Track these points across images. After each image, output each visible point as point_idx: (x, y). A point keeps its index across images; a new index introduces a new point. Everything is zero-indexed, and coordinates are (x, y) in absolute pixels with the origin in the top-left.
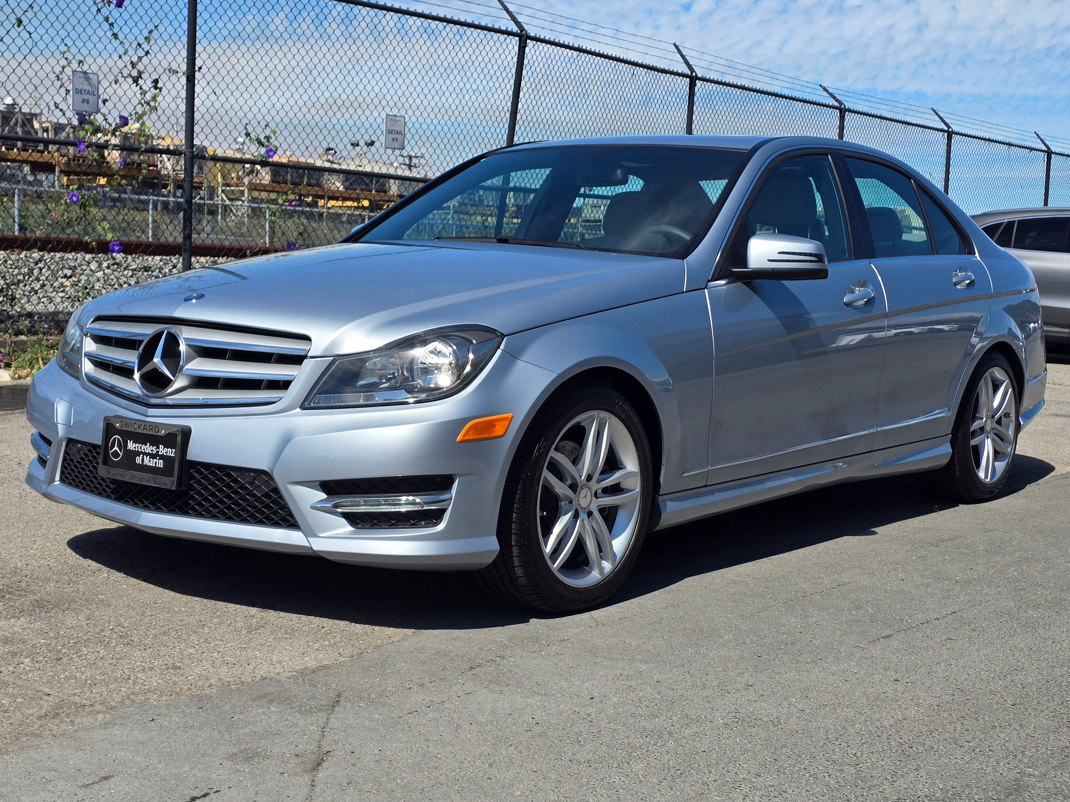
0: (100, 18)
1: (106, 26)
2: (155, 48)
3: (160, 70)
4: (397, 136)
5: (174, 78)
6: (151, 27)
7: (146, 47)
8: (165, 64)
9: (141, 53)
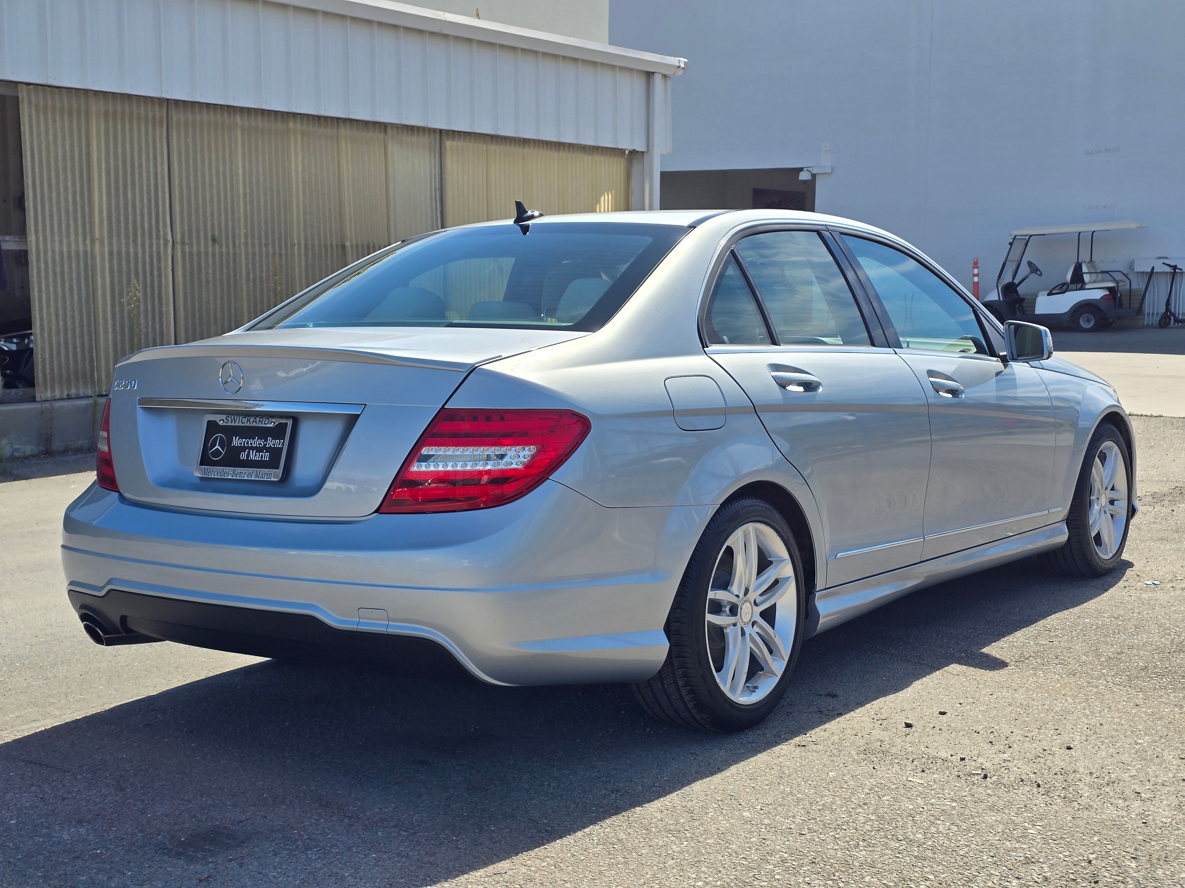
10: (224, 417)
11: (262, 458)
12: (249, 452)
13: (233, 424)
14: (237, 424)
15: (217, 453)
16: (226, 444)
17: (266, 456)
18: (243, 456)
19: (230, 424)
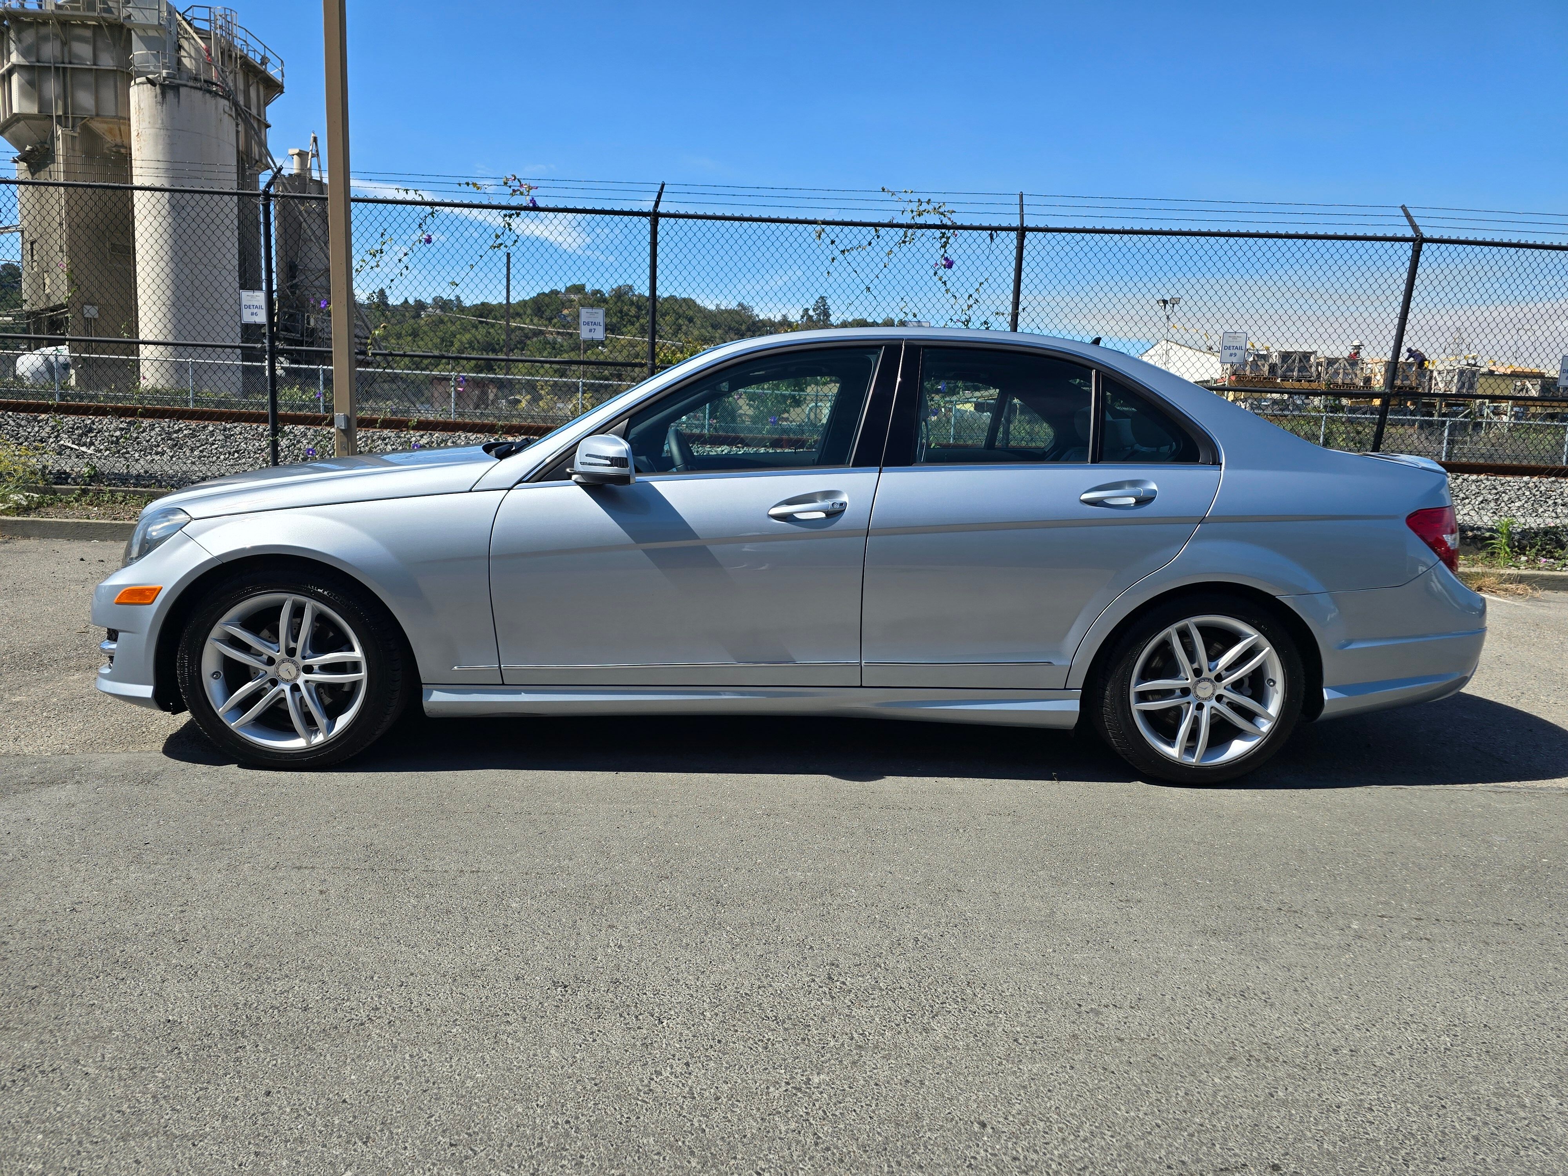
0: (936, 278)
1: (940, 284)
2: (985, 296)
3: (988, 313)
4: (1236, 351)
5: (1001, 318)
6: (982, 280)
7: (975, 296)
8: (993, 308)
9: (971, 301)
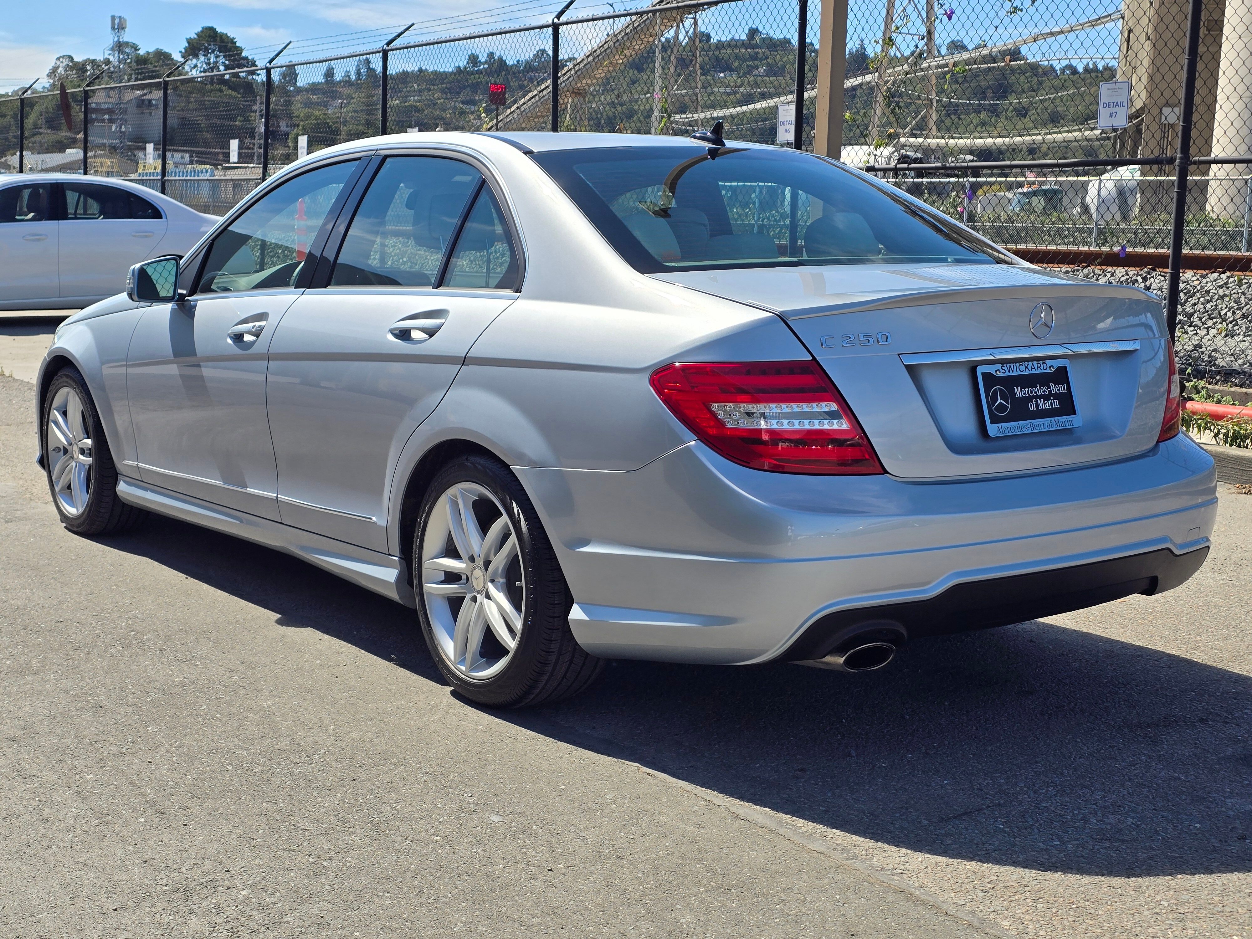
10: (999, 366)
11: (1052, 405)
12: (1037, 402)
13: (1011, 374)
14: (1015, 373)
15: (1001, 408)
16: (1009, 395)
17: (1056, 404)
18: (1032, 406)
19: (1007, 374)
